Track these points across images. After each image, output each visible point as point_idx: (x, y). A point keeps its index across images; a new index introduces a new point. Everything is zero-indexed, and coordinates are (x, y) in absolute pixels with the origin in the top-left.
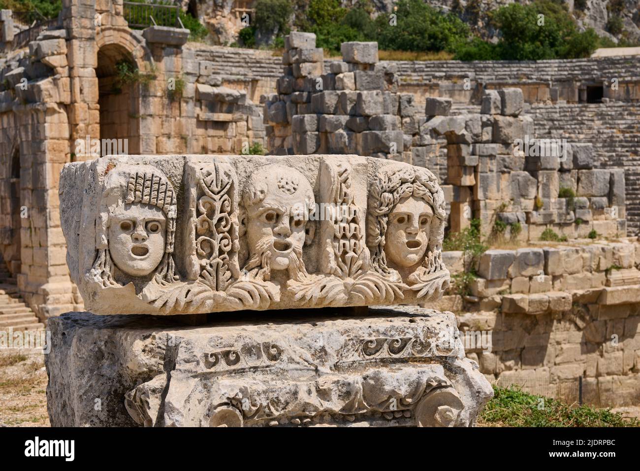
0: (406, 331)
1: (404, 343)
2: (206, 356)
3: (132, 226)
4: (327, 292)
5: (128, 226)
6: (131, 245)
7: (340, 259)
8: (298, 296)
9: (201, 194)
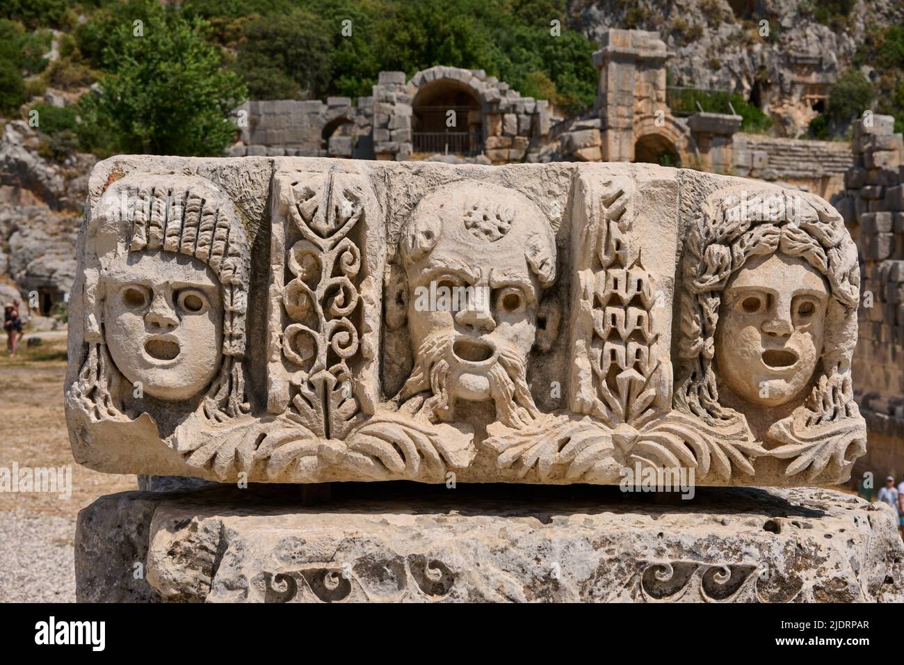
0: (744, 548)
1: (738, 577)
2: (267, 577)
3: (147, 298)
4: (572, 453)
5: (138, 297)
6: (142, 336)
7: (604, 384)
8: (506, 457)
9: (294, 236)
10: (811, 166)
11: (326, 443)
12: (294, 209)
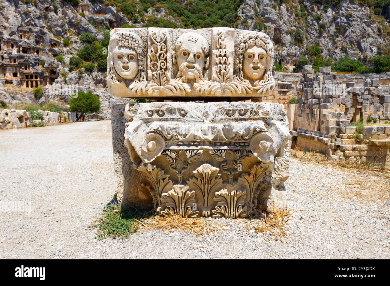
0: (247, 105)
1: (246, 112)
2: (147, 111)
3: (122, 57)
4: (212, 88)
5: (120, 57)
6: (122, 65)
7: (218, 74)
8: (198, 89)
9: (153, 43)
10: (293, 79)
11: (160, 87)
12: (152, 37)
